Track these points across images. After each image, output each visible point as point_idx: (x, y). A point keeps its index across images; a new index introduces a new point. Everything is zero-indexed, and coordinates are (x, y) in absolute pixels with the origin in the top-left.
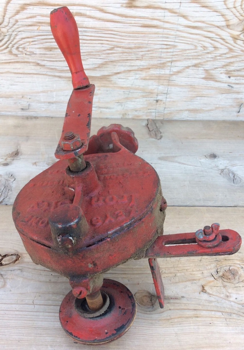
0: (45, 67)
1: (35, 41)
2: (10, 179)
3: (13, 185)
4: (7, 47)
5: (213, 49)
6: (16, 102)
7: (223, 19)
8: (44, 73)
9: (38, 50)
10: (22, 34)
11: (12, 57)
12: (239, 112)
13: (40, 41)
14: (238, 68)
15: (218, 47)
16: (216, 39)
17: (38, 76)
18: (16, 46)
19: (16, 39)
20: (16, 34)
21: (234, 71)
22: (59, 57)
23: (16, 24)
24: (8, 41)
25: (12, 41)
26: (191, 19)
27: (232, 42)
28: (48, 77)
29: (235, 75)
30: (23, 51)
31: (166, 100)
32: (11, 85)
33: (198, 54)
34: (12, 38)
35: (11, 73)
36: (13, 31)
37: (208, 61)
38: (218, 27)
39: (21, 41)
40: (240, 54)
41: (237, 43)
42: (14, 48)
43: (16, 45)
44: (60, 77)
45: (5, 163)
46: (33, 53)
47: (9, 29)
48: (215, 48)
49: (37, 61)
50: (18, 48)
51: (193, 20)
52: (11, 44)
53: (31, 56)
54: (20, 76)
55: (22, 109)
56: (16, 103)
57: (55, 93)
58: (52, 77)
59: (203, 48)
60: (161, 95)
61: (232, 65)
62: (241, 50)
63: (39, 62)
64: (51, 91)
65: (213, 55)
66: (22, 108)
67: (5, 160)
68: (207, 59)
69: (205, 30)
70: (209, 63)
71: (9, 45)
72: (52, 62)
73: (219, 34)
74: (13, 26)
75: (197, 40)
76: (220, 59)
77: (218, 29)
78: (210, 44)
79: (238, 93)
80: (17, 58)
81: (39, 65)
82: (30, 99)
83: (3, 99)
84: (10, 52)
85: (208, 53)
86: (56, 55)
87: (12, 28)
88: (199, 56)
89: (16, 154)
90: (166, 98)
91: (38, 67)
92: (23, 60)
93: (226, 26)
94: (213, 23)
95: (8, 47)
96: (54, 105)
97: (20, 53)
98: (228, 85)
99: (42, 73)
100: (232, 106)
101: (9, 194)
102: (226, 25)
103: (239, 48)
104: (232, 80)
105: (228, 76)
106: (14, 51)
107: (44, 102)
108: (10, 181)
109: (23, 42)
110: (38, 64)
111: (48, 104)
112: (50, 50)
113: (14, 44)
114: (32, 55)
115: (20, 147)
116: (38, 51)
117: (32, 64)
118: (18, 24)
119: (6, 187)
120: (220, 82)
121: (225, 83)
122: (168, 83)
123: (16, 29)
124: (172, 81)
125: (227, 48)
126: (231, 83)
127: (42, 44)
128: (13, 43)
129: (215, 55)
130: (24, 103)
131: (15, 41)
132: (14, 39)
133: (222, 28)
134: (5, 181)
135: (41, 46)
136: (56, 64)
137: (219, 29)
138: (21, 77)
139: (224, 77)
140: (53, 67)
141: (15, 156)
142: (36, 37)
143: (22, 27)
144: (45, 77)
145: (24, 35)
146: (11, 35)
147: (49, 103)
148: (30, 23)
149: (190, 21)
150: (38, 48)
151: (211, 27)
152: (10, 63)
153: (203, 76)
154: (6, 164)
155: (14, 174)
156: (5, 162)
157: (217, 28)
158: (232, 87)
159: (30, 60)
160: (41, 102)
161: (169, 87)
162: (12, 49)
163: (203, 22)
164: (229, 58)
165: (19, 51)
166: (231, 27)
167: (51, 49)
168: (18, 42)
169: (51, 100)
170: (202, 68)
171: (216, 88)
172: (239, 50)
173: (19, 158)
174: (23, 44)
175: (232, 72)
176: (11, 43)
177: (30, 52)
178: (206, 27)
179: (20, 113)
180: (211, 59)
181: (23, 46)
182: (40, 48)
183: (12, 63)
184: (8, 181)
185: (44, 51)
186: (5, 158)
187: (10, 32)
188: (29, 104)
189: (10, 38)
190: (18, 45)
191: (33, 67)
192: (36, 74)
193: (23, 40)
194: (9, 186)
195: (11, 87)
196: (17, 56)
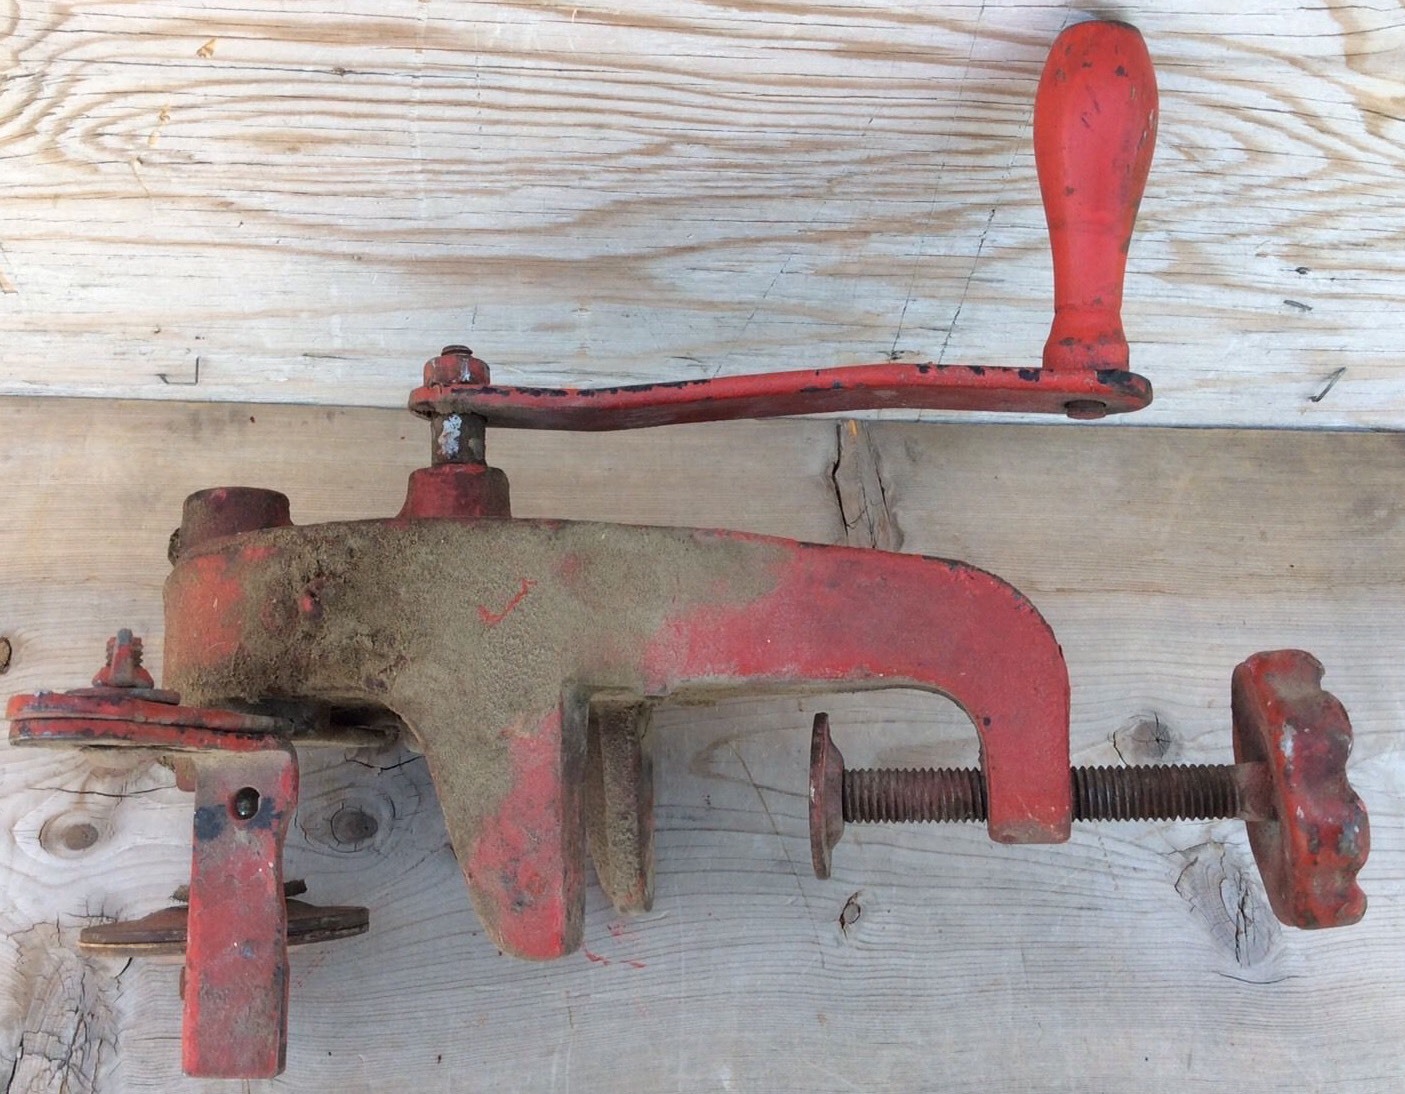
0: (268, 218)
1: (193, 107)
3: (121, 1003)
4: (28, 132)
5: (1243, 156)
6: (118, 350)
7: (1337, 28)
8: (264, 241)
9: (218, 146)
10: (107, 73)
11: (68, 173)
12: (1316, 399)
13: (225, 106)
14: (1362, 237)
15: (1275, 147)
16: (1268, 116)
17: (229, 252)
18: (79, 127)
19: (75, 94)
20: (68, 70)
21: (1334, 247)
22: (349, 178)
23: (61, 28)
24: (27, 103)
25: (54, 105)
27: (1358, 131)
28: (288, 257)
29: (1334, 262)
30: (128, 147)
31: (943, 351)
32: (84, 286)
34: (49, 91)
35: (72, 238)
36: (50, 60)
37: (1198, 206)
38: (1293, 61)
39: (104, 106)
40: (1388, 180)
41: (1383, 131)
42: (69, 133)
43: (79, 121)
44: (360, 258)
45: (76, 827)
46: (190, 157)
47: (20, 51)
48: (1255, 152)
49: (218, 193)
50: (93, 135)
52: (48, 118)
53: (174, 170)
54: (128, 250)
55: (163, 377)
56: (124, 354)
57: (336, 320)
58: (312, 258)
59: (1186, 153)
60: (918, 335)
61: (1328, 223)
62: (1395, 163)
63: (232, 196)
64: (316, 313)
65: (1234, 182)
66: (163, 371)
67: (74, 797)
68: (1199, 198)
69: (1213, 72)
70: (1202, 215)
71: (35, 121)
72: (304, 199)
73: (1289, 90)
74: (44, 36)
76: (1267, 199)
77: (1292, 69)
78: (1228, 136)
79: (1332, 329)
80: (98, 177)
81: (234, 207)
82: (197, 338)
83: (48, 338)
84: (52, 152)
85: (1209, 173)
86: (329, 169)
87: (40, 45)
90: (945, 344)
91: (233, 219)
93: (1344, 59)
94: (1269, 44)
95: (36, 132)
96: (339, 363)
97: (106, 157)
98: (1286, 302)
99: (252, 241)
100: (1284, 376)
101: (103, 1071)
102: (1346, 55)
103: (1390, 157)
104: (1314, 282)
105: (1295, 268)
106: (73, 145)
107: (282, 354)
108: (106, 969)
109: (123, 111)
110: (227, 206)
111: (301, 358)
112: (288, 145)
113: (72, 118)
114: (185, 167)
116: (217, 152)
117: (187, 204)
118: (71, 24)
119: (88, 1019)
120: (1248, 288)
121: (1273, 292)
122: (962, 291)
123: (67, 50)
124: (989, 284)
125: (1320, 153)
126: (1305, 294)
127: (238, 118)
128: (61, 112)
129: (1248, 181)
130: (174, 355)
131: (71, 104)
132: (63, 94)
133: (1316, 66)
134: (79, 974)
135: (236, 128)
136: (326, 205)
137: (1296, 72)
138: (132, 257)
139: (1273, 271)
140: (312, 219)
142: (200, 91)
143: (102, 40)
144: (275, 256)
145: (122, 79)
146: (43, 74)
147: (306, 355)
148: (146, 25)
150: (215, 138)
151: (1253, 62)
153: (1163, 265)
156: (79, 818)
157: (1285, 68)
158: (1304, 307)
159: (180, 189)
160: (265, 352)
161: (966, 306)
162: (62, 138)
163: (1213, 38)
164: (1321, 193)
165: (101, 148)
166: (1368, 65)
167: (298, 145)
168: (89, 107)
169: (318, 346)
170: (1162, 236)
171: (1220, 311)
172: (1385, 161)
173: (151, 785)
174: (122, 118)
175: (1324, 253)
176: (44, 114)
177: (168, 152)
178: (1222, 61)
179: (155, 390)
180: (1221, 199)
181: (122, 127)
182: (226, 139)
183: (72, 196)
184: (94, 971)
185: (253, 153)
186: (75, 786)
187: (30, 65)
188: (198, 360)
189: (40, 90)
190: (90, 123)
191: (198, 218)
192: (215, 245)
193: (120, 101)
194: (101, 1011)
195: (83, 293)
196: (96, 171)
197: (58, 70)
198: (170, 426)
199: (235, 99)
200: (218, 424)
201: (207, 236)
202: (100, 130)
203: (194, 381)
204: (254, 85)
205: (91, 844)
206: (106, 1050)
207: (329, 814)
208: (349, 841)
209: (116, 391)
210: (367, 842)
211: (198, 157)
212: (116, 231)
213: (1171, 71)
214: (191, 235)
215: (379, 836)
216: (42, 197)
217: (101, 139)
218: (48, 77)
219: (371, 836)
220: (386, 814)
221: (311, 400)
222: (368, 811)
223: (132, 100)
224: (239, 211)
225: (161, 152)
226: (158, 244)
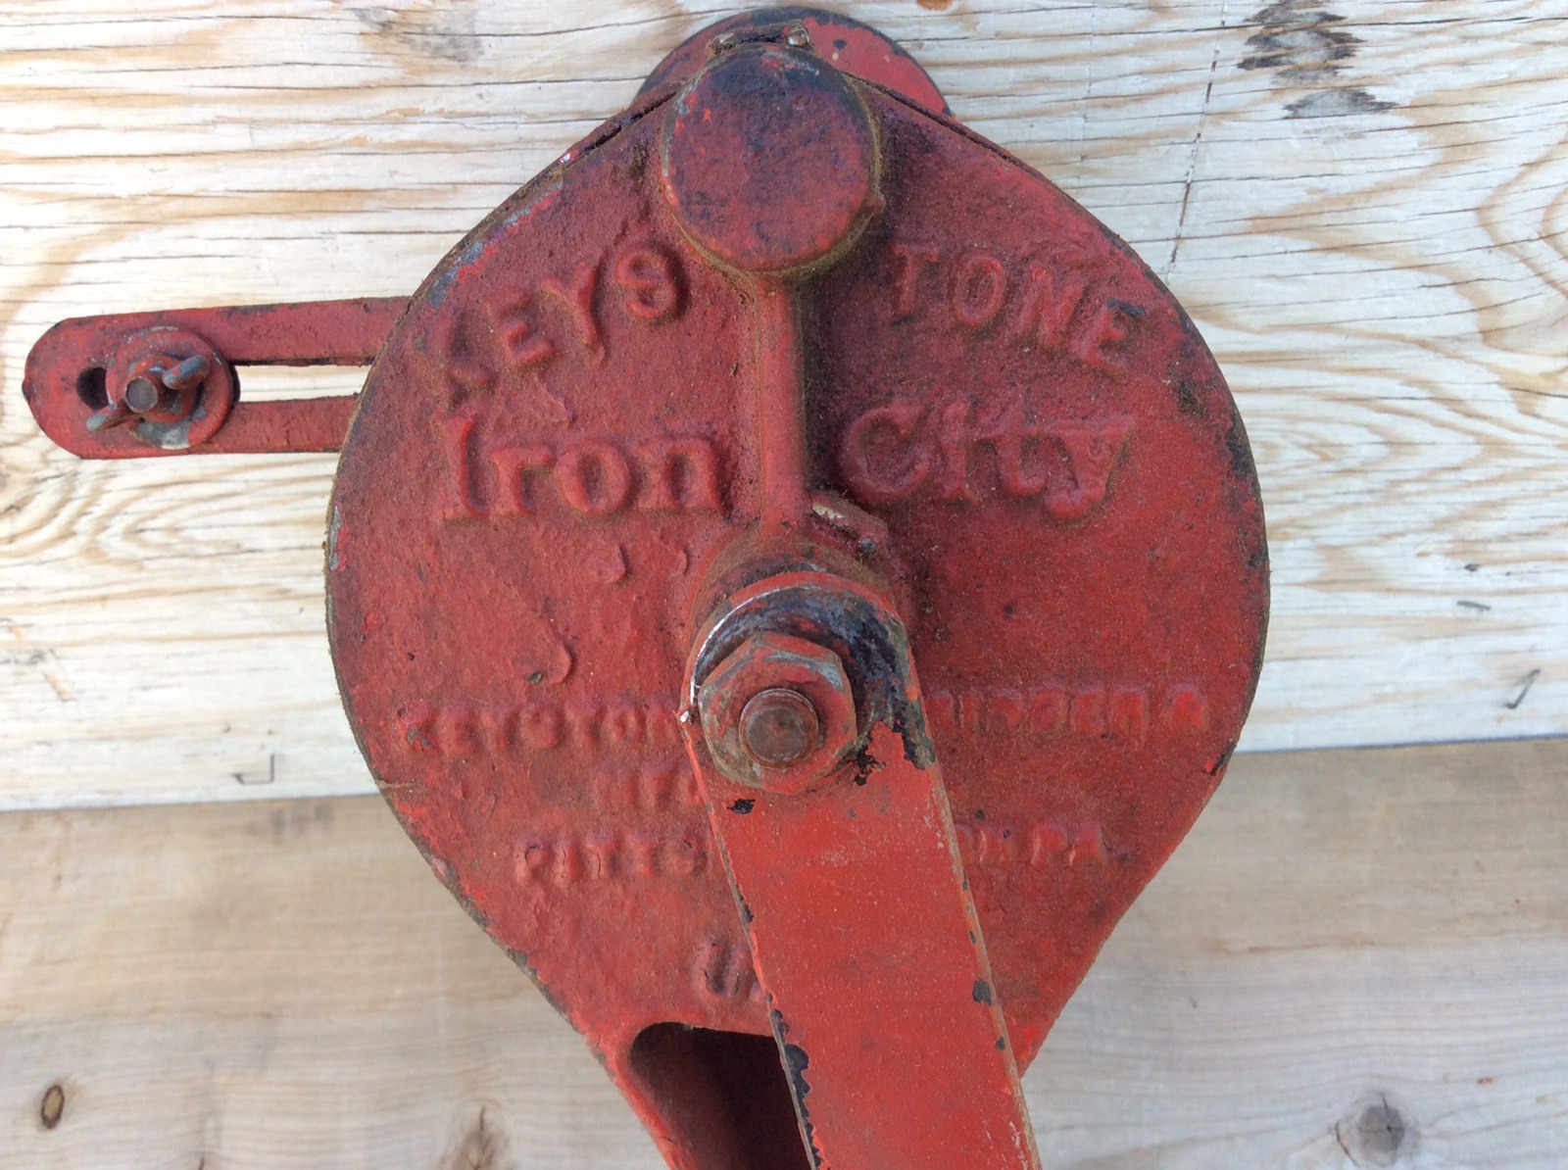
1: (233, 494)
4: (67, 534)
5: (1383, 450)
6: (189, 752)
7: (1466, 304)
9: (266, 532)
11: (113, 573)
12: (1512, 706)
13: (269, 491)
14: (1534, 526)
15: (1418, 438)
16: (1406, 405)
17: (293, 641)
18: (119, 525)
19: (109, 491)
21: (1505, 539)
24: (61, 504)
25: (89, 504)
26: (1244, 318)
27: (1509, 412)
29: (1507, 556)
30: (174, 540)
32: (145, 688)
34: (83, 490)
35: (127, 639)
37: (1342, 508)
38: (1423, 344)
39: (142, 501)
40: (1552, 461)
41: (1538, 410)
42: (108, 532)
43: (117, 519)
46: (238, 546)
47: (48, 452)
48: (1397, 445)
49: (271, 580)
50: (134, 532)
51: (1257, 322)
52: (84, 519)
53: (224, 560)
54: (185, 648)
55: (239, 777)
56: (195, 755)
59: (1317, 452)
61: (1493, 513)
62: (1557, 442)
63: (288, 583)
65: (1377, 480)
66: (238, 770)
68: (1340, 499)
69: (1336, 363)
70: (1348, 517)
71: (72, 522)
73: (1425, 375)
76: (1419, 493)
77: (1422, 352)
78: (1363, 430)
79: (1517, 629)
80: (143, 575)
81: (292, 594)
82: (270, 733)
83: (113, 745)
84: (93, 552)
85: (1349, 472)
88: (1287, 488)
91: (289, 605)
92: (181, 584)
93: (1480, 336)
94: (1392, 328)
95: (75, 534)
97: (151, 553)
98: (1461, 603)
99: (316, 628)
100: (1472, 683)
102: (1481, 332)
103: (1552, 437)
104: (1488, 579)
105: (1463, 564)
106: (114, 542)
109: (165, 505)
110: (284, 593)
113: (108, 516)
114: (234, 557)
116: (266, 539)
117: (242, 595)
120: (1414, 591)
121: (1446, 593)
125: (1471, 439)
126: (1479, 593)
127: (285, 502)
128: (98, 511)
129: (1393, 476)
130: (248, 753)
131: (105, 504)
132: (97, 492)
133: (1450, 347)
135: (283, 513)
137: (1428, 355)
138: (191, 654)
139: (1439, 570)
142: (239, 477)
145: (158, 471)
146: (75, 474)
149: (1237, 327)
150: (262, 525)
151: (1377, 349)
152: (104, 598)
153: (1312, 574)
157: (1416, 352)
158: (1481, 607)
159: (231, 581)
162: (102, 537)
163: (1327, 327)
164: (1480, 483)
165: (145, 545)
166: (1509, 340)
168: (126, 503)
170: (1305, 543)
171: (1387, 618)
172: (1549, 442)
174: (162, 511)
175: (1493, 547)
176: (82, 514)
177: (217, 544)
178: (1343, 350)
179: (232, 792)
180: (1367, 498)
181: (162, 521)
182: (273, 524)
183: (120, 596)
187: (60, 465)
188: (272, 758)
189: (73, 489)
190: (129, 520)
191: (254, 609)
192: (277, 635)
193: (158, 494)
195: (144, 696)
196: (141, 569)
198: (252, 829)
199: (278, 483)
200: (301, 823)
201: (266, 626)
202: (140, 526)
203: (267, 777)
204: (295, 467)
209: (191, 796)
211: (247, 545)
212: (171, 629)
213: (1287, 367)
214: (248, 626)
216: (89, 600)
217: (143, 535)
218: (80, 477)
223: (170, 492)
224: (298, 597)
225: (207, 543)
226: (216, 638)
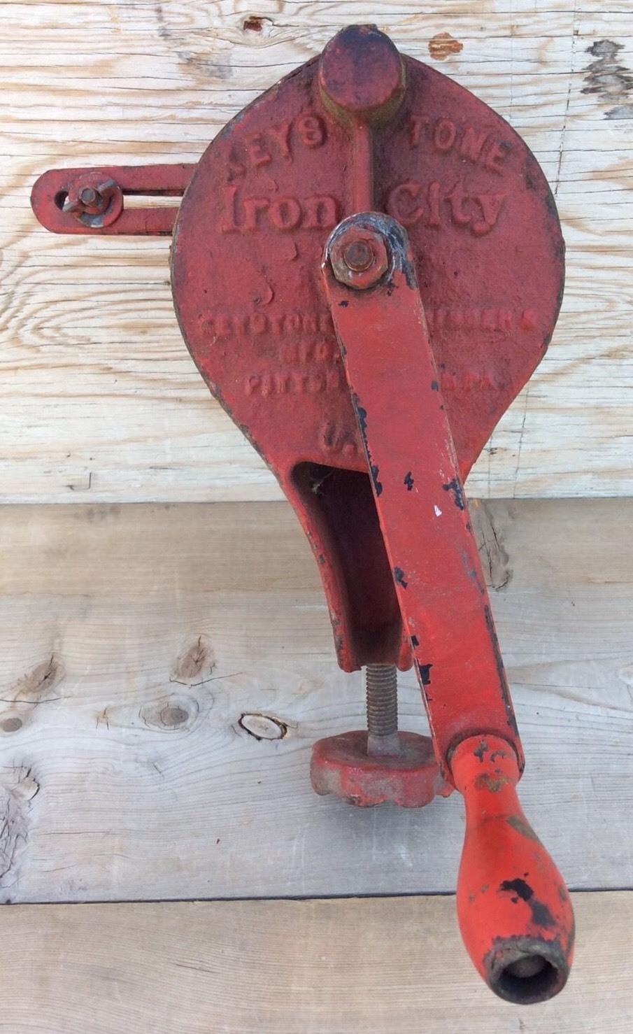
0: (131, 376)
1: (91, 308)
2: (21, 789)
3: (30, 815)
4: (3, 328)
6: (47, 470)
8: (129, 392)
9: (103, 332)
10: (46, 290)
11: (24, 353)
13: (108, 307)
17: (110, 400)
18: (31, 323)
19: (29, 304)
20: (26, 290)
22: (174, 349)
23: (23, 265)
24: (4, 310)
25: (17, 311)
26: (592, 226)
28: (142, 402)
30: (57, 335)
31: (520, 447)
32: (30, 427)
33: (620, 323)
34: (16, 303)
35: (24, 395)
36: (17, 284)
39: (44, 311)
42: (25, 328)
43: (31, 320)
44: (180, 400)
45: (10, 720)
46: (89, 340)
47: (2, 279)
49: (103, 362)
50: (37, 329)
51: (600, 229)
52: (14, 319)
53: (80, 348)
54: (54, 401)
55: (71, 487)
56: (49, 472)
57: (168, 442)
58: (155, 402)
60: (503, 436)
63: (111, 363)
64: (156, 438)
66: (71, 483)
67: (10, 704)
71: (7, 322)
72: (151, 363)
74: (15, 270)
75: (612, 284)
80: (39, 355)
81: (112, 371)
82: (91, 459)
83: (6, 464)
84: (16, 340)
86: (162, 344)
87: (13, 275)
88: (621, 327)
89: (46, 677)
90: (521, 442)
91: (110, 378)
92: (57, 361)
95: (7, 328)
96: (170, 472)
97: (44, 342)
99: (122, 392)
101: (17, 852)
106: (27, 336)
107: (138, 467)
108: (22, 796)
109: (53, 314)
110: (108, 370)
111: (148, 470)
112: (141, 330)
113: (26, 319)
114: (86, 346)
115: (61, 643)
116: (103, 336)
117: (87, 370)
118: (29, 263)
119: (10, 824)
122: (524, 405)
123: (26, 277)
124: (539, 399)
127: (115, 314)
128: (21, 315)
130: (76, 472)
131: (27, 310)
132: (23, 304)
134: (7, 799)
135: (113, 321)
136: (163, 366)
138: (56, 406)
140: (150, 376)
141: (43, 688)
142: (94, 299)
143: (45, 270)
144: (134, 401)
145: (55, 293)
146: (13, 293)
147: (151, 468)
148: (67, 261)
149: (588, 231)
150: (101, 327)
152: (17, 368)
154: (14, 725)
155: (35, 766)
156: (11, 715)
159: (83, 361)
160: (128, 467)
161: (528, 414)
162: (21, 331)
165: (43, 337)
167: (147, 329)
168: (36, 312)
169: (160, 461)
173: (55, 696)
174: (53, 317)
176: (13, 317)
177: (77, 337)
179: (67, 497)
181: (53, 323)
182: (108, 327)
183: (25, 368)
184: (15, 797)
185: (123, 335)
186: (11, 698)
187: (6, 287)
188: (91, 474)
189: (11, 302)
190: (36, 321)
191: (93, 378)
192: (103, 396)
193: (53, 307)
194: (18, 819)
195: (28, 431)
196: (38, 351)
197: (22, 289)
198: (76, 516)
199: (114, 303)
200: (103, 514)
201: (97, 390)
202: (41, 325)
203: (88, 487)
204: (123, 294)
205: (18, 729)
206: (20, 840)
207: (159, 710)
208: (171, 724)
209: (44, 499)
210: (182, 724)
211: (94, 339)
212: (49, 390)
214: (88, 390)
215: (189, 722)
216: (9, 369)
217: (42, 331)
218: (16, 294)
219: (184, 721)
220: (193, 709)
221: (154, 500)
222: (183, 708)
223: (60, 306)
224: (115, 373)
225: (73, 338)
226: (71, 396)
